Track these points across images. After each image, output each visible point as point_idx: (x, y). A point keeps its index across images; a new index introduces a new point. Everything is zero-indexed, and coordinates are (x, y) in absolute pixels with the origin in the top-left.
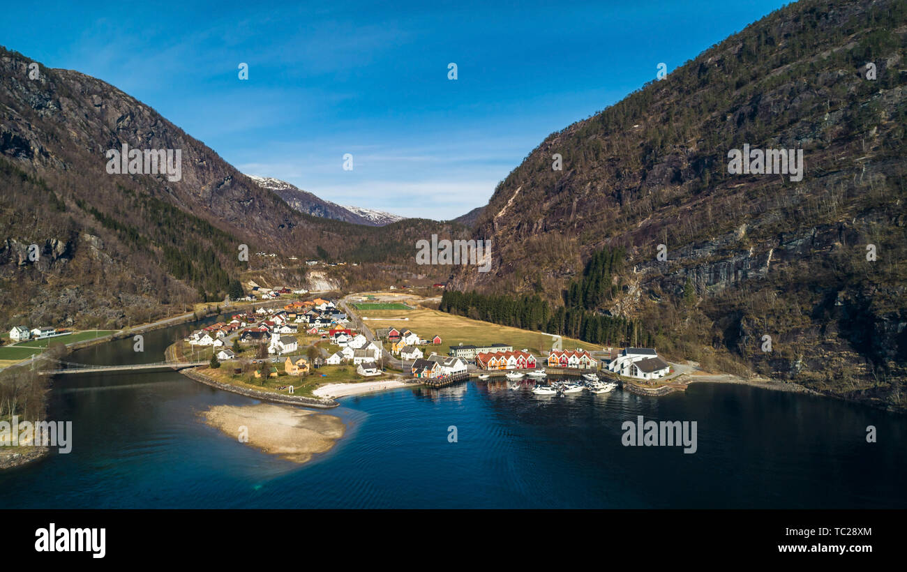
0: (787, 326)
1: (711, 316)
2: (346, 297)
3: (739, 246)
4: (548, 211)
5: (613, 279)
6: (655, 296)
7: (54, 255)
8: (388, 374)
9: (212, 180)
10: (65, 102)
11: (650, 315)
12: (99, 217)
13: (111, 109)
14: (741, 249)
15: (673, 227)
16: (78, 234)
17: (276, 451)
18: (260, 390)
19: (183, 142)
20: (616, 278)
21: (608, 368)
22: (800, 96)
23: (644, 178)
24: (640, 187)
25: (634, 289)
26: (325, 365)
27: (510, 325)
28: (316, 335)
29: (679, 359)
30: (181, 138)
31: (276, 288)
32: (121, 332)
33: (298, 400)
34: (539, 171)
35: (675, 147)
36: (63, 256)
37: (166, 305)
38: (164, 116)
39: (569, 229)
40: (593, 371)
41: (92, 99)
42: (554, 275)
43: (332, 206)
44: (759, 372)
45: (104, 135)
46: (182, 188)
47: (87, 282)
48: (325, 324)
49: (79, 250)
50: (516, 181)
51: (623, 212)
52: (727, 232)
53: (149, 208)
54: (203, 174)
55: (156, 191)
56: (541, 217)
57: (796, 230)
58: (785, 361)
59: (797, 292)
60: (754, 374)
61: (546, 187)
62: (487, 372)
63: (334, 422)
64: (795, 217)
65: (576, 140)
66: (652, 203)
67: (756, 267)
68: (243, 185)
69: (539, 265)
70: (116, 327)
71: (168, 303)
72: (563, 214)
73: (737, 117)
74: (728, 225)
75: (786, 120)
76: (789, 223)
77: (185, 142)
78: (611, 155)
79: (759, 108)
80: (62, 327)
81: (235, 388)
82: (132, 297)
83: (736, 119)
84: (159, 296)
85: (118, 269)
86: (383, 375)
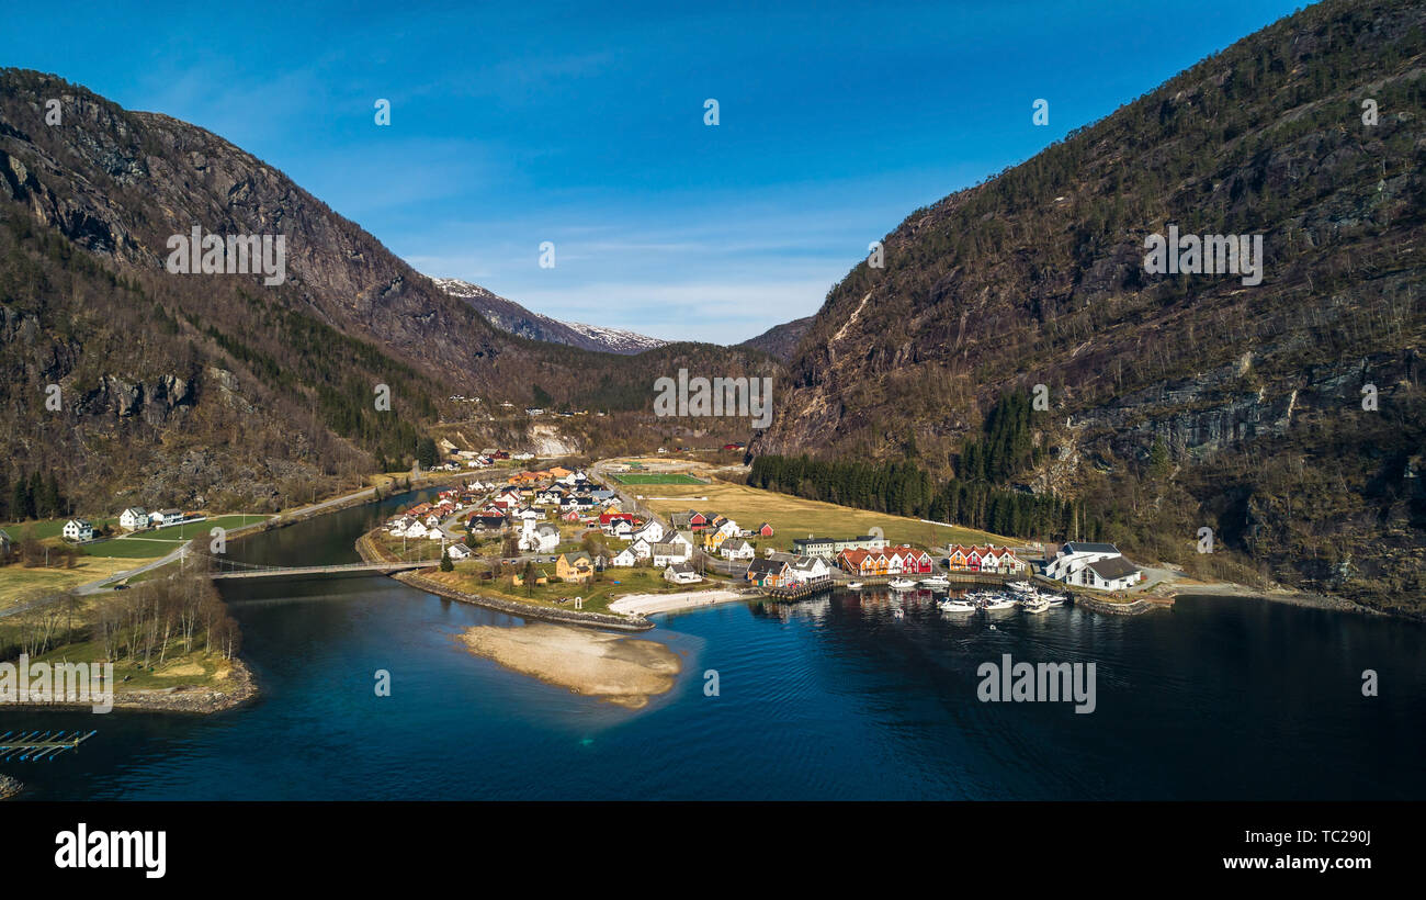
0: (1324, 510)
1: (1197, 494)
2: (595, 464)
3: (1242, 387)
4: (917, 332)
5: (1033, 436)
6: (1103, 463)
7: (171, 400)
8: (712, 581)
9: (373, 283)
10: (155, 163)
11: (1096, 493)
12: (222, 341)
13: (220, 174)
14: (1243, 390)
15: (1130, 356)
16: (201, 368)
17: (592, 692)
18: (530, 604)
19: (327, 224)
20: (1037, 436)
21: (1044, 573)
22: (1336, 153)
23: (1078, 279)
24: (1072, 294)
25: (1068, 452)
26: (611, 567)
27: (868, 507)
28: (577, 522)
29: (1150, 559)
30: (325, 217)
31: (486, 451)
32: (277, 517)
33: (591, 618)
34: (900, 269)
35: (1128, 232)
36: (182, 402)
37: (332, 477)
38: (299, 183)
39: (956, 359)
40: (1021, 577)
41: (191, 157)
42: (934, 431)
43: (547, 322)
44: (1280, 580)
45: (212, 214)
46: (327, 295)
47: (219, 442)
48: (585, 507)
49: (205, 392)
50: (863, 285)
51: (1045, 332)
52: (1221, 363)
53: (288, 328)
54: (360, 274)
55: (291, 300)
56: (908, 341)
57: (1335, 362)
58: (1322, 563)
59: (1339, 456)
60: (1273, 583)
61: (913, 294)
62: (860, 578)
63: (657, 649)
64: (1334, 342)
65: (960, 220)
66: (1094, 319)
67: (1269, 419)
68: (420, 291)
69: (910, 414)
70: (267, 508)
71: (334, 474)
72: (944, 336)
73: (1231, 185)
74: (1222, 353)
75: (1314, 190)
76: (1324, 350)
77: (332, 225)
78: (1021, 245)
79: (1267, 171)
80: (189, 509)
81: (489, 601)
82: (284, 465)
83: (1228, 189)
84: (321, 463)
85: (261, 421)
86: (704, 582)
